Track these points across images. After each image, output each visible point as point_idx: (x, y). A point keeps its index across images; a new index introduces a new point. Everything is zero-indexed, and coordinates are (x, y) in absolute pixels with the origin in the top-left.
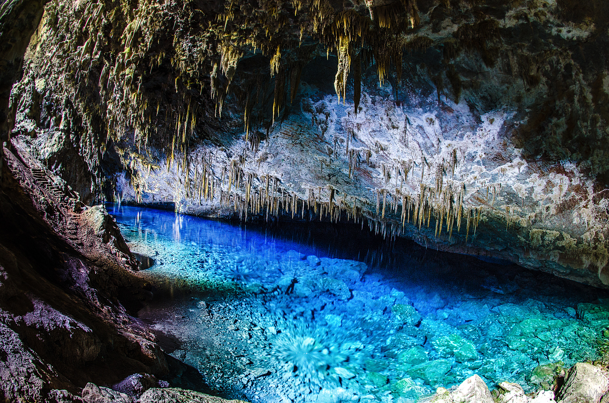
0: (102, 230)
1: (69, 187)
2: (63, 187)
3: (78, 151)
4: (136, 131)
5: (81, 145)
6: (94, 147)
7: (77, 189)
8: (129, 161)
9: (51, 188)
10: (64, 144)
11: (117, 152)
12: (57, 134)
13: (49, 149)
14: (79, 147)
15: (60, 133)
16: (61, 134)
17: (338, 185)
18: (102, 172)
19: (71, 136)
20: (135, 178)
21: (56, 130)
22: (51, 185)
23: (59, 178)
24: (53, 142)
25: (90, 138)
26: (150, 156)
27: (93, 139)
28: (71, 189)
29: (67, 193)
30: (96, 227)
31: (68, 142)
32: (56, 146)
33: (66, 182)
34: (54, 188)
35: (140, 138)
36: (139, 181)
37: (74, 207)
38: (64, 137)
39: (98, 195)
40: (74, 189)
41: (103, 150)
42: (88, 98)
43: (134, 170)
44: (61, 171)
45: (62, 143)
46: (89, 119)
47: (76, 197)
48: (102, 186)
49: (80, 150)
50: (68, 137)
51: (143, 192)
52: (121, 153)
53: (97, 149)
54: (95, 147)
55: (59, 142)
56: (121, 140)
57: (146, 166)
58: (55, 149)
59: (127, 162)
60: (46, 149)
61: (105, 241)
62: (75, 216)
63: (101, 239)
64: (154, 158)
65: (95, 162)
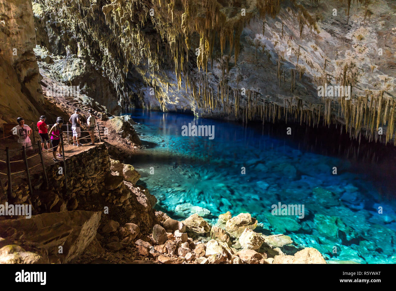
0: (122, 130)
1: (96, 102)
2: (91, 103)
3: (101, 73)
4: (149, 60)
5: (103, 68)
6: (116, 68)
7: (104, 103)
8: (150, 79)
9: (82, 107)
10: (86, 69)
11: (139, 72)
12: (76, 61)
13: (71, 73)
14: (101, 69)
15: (79, 60)
16: (81, 61)
17: (301, 96)
18: (128, 87)
19: (92, 62)
20: (158, 92)
21: (74, 57)
22: (82, 105)
23: (85, 96)
24: (74, 67)
25: (111, 61)
26: (166, 76)
27: (114, 62)
28: (98, 104)
29: (95, 107)
30: (118, 129)
31: (90, 67)
32: (77, 71)
33: (93, 99)
34: (84, 107)
35: (152, 65)
36: (162, 95)
37: (101, 118)
38: (85, 63)
39: (128, 106)
40: (101, 103)
41: (125, 71)
42: (100, 28)
43: (157, 86)
44: (87, 90)
45: (84, 68)
46: (106, 46)
47: (104, 110)
48: (131, 98)
49: (103, 72)
50: (88, 63)
51: (166, 103)
52: (142, 73)
53: (120, 70)
54: (118, 68)
55: (80, 68)
56: (140, 64)
57: (165, 84)
58: (78, 73)
59: (149, 80)
60: (67, 73)
61: (123, 137)
62: (102, 123)
63: (121, 136)
64: (169, 78)
65: (120, 80)
